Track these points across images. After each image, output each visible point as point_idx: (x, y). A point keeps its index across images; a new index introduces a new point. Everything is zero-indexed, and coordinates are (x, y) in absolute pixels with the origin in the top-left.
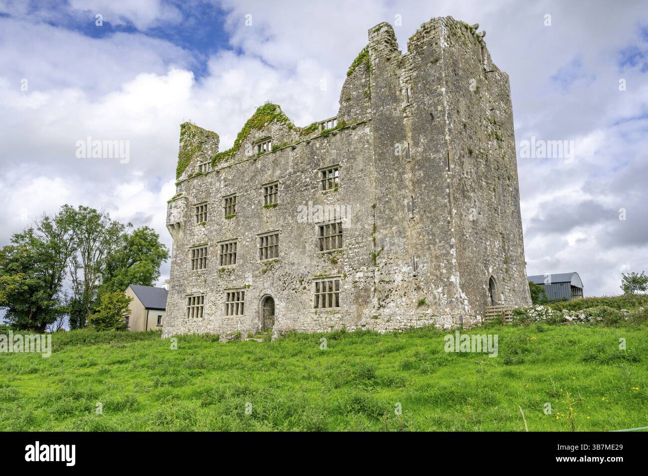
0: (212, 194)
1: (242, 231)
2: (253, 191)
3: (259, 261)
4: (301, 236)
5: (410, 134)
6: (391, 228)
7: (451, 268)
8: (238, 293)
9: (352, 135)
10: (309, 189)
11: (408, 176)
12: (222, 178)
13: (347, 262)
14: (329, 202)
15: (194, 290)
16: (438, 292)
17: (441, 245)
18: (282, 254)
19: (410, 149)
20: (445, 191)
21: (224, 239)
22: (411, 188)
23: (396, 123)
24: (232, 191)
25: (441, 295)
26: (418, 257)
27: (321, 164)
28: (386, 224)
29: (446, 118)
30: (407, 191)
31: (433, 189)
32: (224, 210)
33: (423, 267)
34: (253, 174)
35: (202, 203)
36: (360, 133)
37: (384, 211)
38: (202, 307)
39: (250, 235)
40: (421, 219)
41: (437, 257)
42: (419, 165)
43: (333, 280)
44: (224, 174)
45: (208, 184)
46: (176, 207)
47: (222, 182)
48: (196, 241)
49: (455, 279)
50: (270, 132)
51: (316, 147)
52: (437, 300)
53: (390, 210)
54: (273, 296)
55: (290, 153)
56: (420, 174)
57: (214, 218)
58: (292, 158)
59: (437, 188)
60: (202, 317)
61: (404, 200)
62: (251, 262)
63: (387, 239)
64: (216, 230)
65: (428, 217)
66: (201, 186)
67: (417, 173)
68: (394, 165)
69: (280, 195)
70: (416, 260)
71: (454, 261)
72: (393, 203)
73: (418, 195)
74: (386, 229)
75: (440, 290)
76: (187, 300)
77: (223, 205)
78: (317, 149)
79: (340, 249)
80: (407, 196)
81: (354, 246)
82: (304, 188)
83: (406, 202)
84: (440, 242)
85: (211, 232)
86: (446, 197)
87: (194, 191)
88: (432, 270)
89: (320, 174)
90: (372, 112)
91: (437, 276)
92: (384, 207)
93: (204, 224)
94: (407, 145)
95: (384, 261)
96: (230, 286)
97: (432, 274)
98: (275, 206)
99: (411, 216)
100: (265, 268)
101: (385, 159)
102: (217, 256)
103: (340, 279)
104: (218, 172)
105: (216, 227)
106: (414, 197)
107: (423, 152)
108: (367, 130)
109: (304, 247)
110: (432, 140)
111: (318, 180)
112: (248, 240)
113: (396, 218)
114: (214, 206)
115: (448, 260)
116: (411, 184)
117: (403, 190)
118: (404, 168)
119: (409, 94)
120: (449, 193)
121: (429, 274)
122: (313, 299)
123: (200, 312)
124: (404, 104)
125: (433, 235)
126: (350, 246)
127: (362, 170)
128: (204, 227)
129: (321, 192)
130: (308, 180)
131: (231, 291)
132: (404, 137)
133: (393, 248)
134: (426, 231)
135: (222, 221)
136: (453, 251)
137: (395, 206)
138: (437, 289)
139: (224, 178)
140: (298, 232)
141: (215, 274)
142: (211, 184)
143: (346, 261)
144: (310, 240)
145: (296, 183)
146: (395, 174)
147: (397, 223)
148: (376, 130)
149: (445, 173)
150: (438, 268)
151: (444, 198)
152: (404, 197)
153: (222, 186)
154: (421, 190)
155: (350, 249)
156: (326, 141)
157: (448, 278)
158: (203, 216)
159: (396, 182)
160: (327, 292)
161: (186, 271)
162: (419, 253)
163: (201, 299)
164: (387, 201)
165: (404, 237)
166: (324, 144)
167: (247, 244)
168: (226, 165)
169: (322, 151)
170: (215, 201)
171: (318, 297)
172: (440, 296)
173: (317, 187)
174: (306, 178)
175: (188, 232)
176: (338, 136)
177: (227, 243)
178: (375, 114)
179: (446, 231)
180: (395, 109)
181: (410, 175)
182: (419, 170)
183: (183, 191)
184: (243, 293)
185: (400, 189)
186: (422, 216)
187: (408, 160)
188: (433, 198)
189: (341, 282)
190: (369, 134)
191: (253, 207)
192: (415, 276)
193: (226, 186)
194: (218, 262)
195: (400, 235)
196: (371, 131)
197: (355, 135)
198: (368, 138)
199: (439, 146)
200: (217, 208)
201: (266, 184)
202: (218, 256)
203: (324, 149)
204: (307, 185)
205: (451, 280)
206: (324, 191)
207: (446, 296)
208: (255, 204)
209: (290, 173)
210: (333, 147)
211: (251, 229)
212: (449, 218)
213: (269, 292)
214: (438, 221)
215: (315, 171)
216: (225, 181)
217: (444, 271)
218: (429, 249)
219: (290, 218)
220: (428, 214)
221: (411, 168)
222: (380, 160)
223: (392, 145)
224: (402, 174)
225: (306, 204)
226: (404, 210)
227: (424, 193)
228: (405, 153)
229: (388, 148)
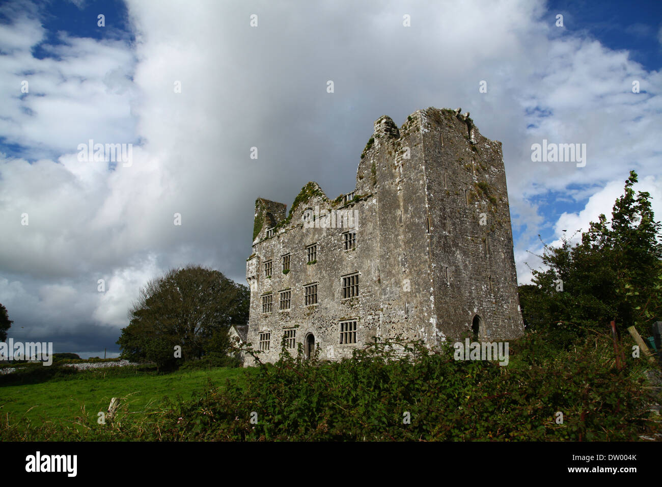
0: (275, 254)
1: (294, 282)
2: (301, 251)
3: (305, 307)
4: (332, 286)
5: (402, 204)
6: (391, 279)
7: (430, 313)
8: (292, 331)
9: (364, 205)
10: (336, 249)
11: (401, 237)
12: (281, 241)
14: (350, 260)
15: (264, 328)
16: (422, 332)
17: (423, 293)
18: (319, 301)
19: (403, 216)
20: (426, 249)
21: (283, 289)
22: (403, 247)
23: (392, 195)
24: (288, 251)
25: (424, 334)
26: (408, 303)
27: (344, 229)
28: (387, 276)
29: (426, 189)
30: (401, 250)
31: (417, 247)
32: (282, 266)
33: (412, 311)
34: (300, 238)
35: (268, 261)
36: (369, 203)
37: (386, 266)
38: (269, 342)
39: (299, 286)
40: (410, 272)
41: (421, 303)
42: (408, 229)
43: (353, 321)
44: (282, 238)
45: (272, 246)
46: (252, 264)
47: (281, 244)
48: (265, 290)
49: (433, 321)
50: (311, 204)
53: (390, 265)
54: (314, 334)
56: (409, 236)
57: (276, 272)
59: (421, 247)
60: (268, 349)
61: (399, 257)
62: (300, 307)
63: (388, 289)
64: (278, 282)
65: (415, 270)
66: (268, 248)
67: (407, 235)
68: (392, 229)
69: (318, 254)
70: (407, 305)
71: (433, 306)
72: (392, 260)
73: (408, 253)
74: (387, 280)
75: (423, 330)
76: (260, 336)
77: (282, 263)
79: (357, 297)
80: (400, 252)
81: (366, 294)
82: (333, 248)
84: (423, 290)
85: (274, 283)
86: (427, 254)
87: (264, 251)
88: (417, 313)
89: (343, 237)
91: (421, 318)
92: (386, 263)
93: (270, 277)
94: (400, 213)
95: (386, 306)
96: (287, 326)
97: (418, 317)
98: (315, 262)
99: (404, 270)
100: (308, 312)
101: (386, 224)
103: (357, 321)
104: (279, 237)
105: (278, 279)
106: (405, 254)
107: (411, 218)
108: (374, 201)
109: (334, 295)
110: (416, 209)
111: (342, 242)
112: (298, 289)
113: (394, 271)
114: (276, 263)
115: (428, 305)
116: (403, 244)
117: (398, 249)
118: (399, 231)
119: (401, 171)
120: (429, 250)
121: (416, 317)
122: (339, 337)
123: (267, 345)
124: (398, 180)
125: (419, 285)
126: (364, 294)
127: (371, 233)
128: (270, 280)
129: (344, 251)
130: (336, 241)
131: (287, 330)
132: (398, 207)
133: (391, 295)
134: (414, 281)
135: (282, 275)
136: (432, 298)
137: (393, 262)
138: (420, 329)
139: (283, 241)
140: (330, 283)
141: (277, 316)
142: (274, 246)
143: (361, 306)
144: (338, 290)
145: (328, 244)
146: (393, 236)
147: (394, 276)
148: (380, 201)
149: (426, 234)
150: (422, 311)
151: (425, 255)
152: (399, 255)
153: (281, 247)
154: (410, 249)
155: (363, 296)
157: (429, 320)
158: (270, 271)
159: (393, 243)
160: (349, 331)
161: (259, 313)
162: (409, 300)
163: (268, 336)
164: (388, 258)
165: (399, 287)
167: (297, 292)
168: (284, 231)
170: (277, 259)
171: (342, 334)
172: (422, 335)
173: (342, 247)
174: (335, 240)
175: (260, 283)
176: (355, 206)
177: (284, 292)
178: (379, 187)
179: (428, 282)
180: (392, 183)
181: (402, 236)
182: (409, 232)
183: (257, 252)
184: (295, 331)
185: (396, 247)
186: (411, 269)
187: (401, 224)
188: (418, 255)
189: (357, 323)
190: (375, 204)
191: (301, 264)
192: (406, 318)
193: (284, 247)
194: (279, 307)
195: (396, 286)
196: (376, 202)
197: (367, 205)
198: (375, 207)
199: (421, 213)
200: (278, 265)
201: (308, 246)
202: (279, 302)
204: (335, 246)
205: (430, 322)
206: (346, 251)
207: (426, 334)
208: (302, 261)
209: (324, 236)
211: (300, 281)
212: (429, 271)
213: (310, 330)
214: (422, 273)
215: (341, 234)
216: (283, 243)
217: (426, 314)
218: (416, 296)
219: (324, 272)
220: (415, 268)
221: (403, 231)
222: (382, 225)
223: (390, 213)
224: (397, 236)
225: (335, 261)
226: (399, 265)
227: (412, 251)
228: (398, 219)
229: (388, 215)
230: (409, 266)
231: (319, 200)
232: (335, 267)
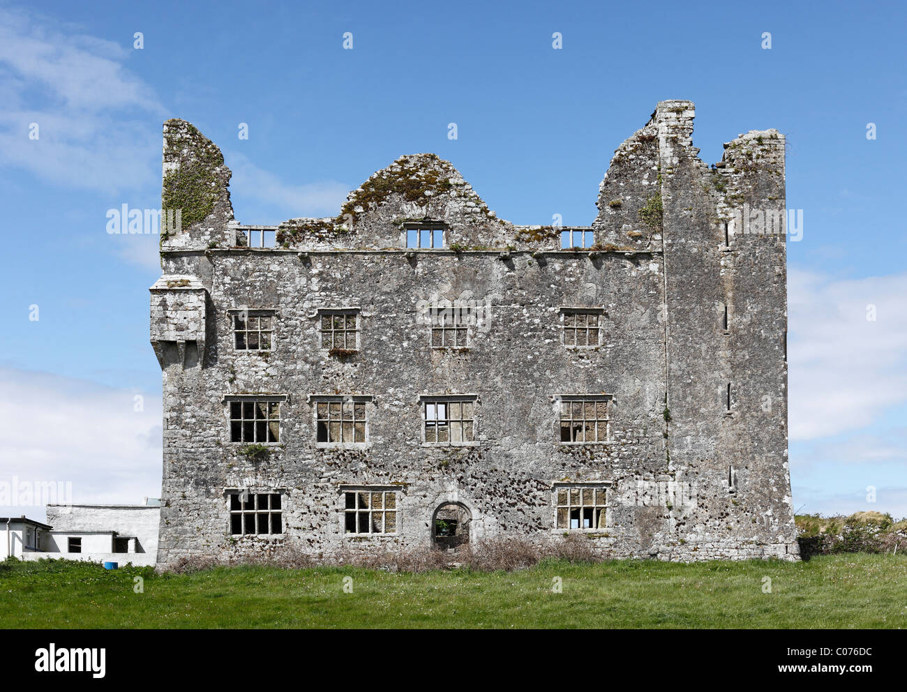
0: (283, 299)
3: (427, 444)
4: (526, 413)
5: (729, 294)
6: (695, 422)
7: (784, 486)
8: (378, 495)
9: (625, 267)
10: (540, 338)
11: (725, 353)
12: (315, 271)
13: (618, 463)
14: (582, 367)
15: (249, 481)
16: (766, 515)
17: (769, 455)
18: (482, 437)
19: (729, 316)
20: (780, 386)
21: (327, 392)
22: (729, 371)
23: (706, 270)
24: (344, 302)
25: (771, 519)
26: (737, 467)
27: (564, 301)
28: (687, 416)
30: (722, 375)
31: (762, 379)
32: (320, 336)
33: (745, 481)
34: (402, 283)
36: (641, 269)
37: (685, 398)
38: (276, 515)
39: (400, 396)
40: (743, 418)
41: (764, 470)
42: (743, 343)
43: (594, 488)
44: (319, 265)
45: (270, 275)
47: (315, 280)
48: (242, 386)
49: (790, 500)
50: (441, 212)
51: (555, 269)
52: (765, 525)
53: (694, 397)
54: (467, 504)
55: (495, 265)
56: (744, 356)
57: (294, 347)
58: (500, 277)
59: (768, 380)
60: (278, 532)
61: (717, 387)
62: (408, 443)
63: (689, 438)
64: (302, 373)
65: (752, 416)
66: (247, 275)
67: (740, 354)
68: (702, 333)
69: (475, 336)
70: (733, 472)
71: (789, 478)
72: (700, 387)
73: (739, 384)
74: (685, 423)
75: (769, 513)
76: (227, 498)
77: (320, 326)
78: (557, 273)
79: (605, 443)
80: (723, 381)
81: (630, 442)
82: (529, 333)
83: (720, 390)
84: (769, 451)
85: (291, 373)
86: (781, 394)
87: (227, 279)
88: (758, 486)
89: (562, 317)
90: (665, 242)
91: (765, 495)
92: (684, 392)
93: (265, 355)
94: (724, 310)
95: (684, 468)
96: (352, 481)
97: (758, 491)
98: (462, 352)
99: (728, 412)
101: (687, 320)
102: (310, 422)
103: (608, 488)
104: (299, 257)
106: (732, 385)
107: (750, 325)
108: (654, 267)
109: (534, 431)
110: (764, 312)
111: (559, 326)
112: (397, 402)
113: (703, 410)
114: (290, 322)
115: (779, 476)
116: (729, 366)
117: (716, 372)
118: (718, 341)
119: (731, 233)
120: (786, 389)
121: (753, 492)
122: (556, 514)
124: (721, 247)
125: (760, 441)
126: (624, 440)
127: (645, 328)
128: (266, 361)
129: (565, 346)
130: (536, 320)
131: (353, 491)
132: (720, 297)
134: (750, 434)
135: (322, 359)
136: (787, 466)
137: (702, 394)
138: (764, 511)
139: (321, 273)
140: (519, 405)
141: (309, 456)
142: (279, 276)
143: (616, 461)
144: (545, 423)
145: (512, 321)
146: (704, 347)
147: (704, 417)
148: (671, 271)
149: (781, 361)
150: (766, 484)
151: (778, 394)
152: (718, 384)
153: (316, 288)
154: (744, 378)
155: (624, 444)
156: (574, 265)
157: (780, 499)
158: (259, 337)
159: (704, 359)
160: (583, 505)
161: (215, 441)
162: (739, 462)
164: (689, 384)
165: (716, 438)
166: (570, 269)
167: (394, 409)
168: (323, 247)
169: (567, 279)
170: (294, 314)
171: (563, 509)
172: (769, 520)
173: (558, 337)
174: (532, 316)
176: (599, 261)
177: (337, 400)
178: (669, 245)
179: (779, 439)
180: (707, 249)
181: (728, 353)
182: (743, 349)
183: (187, 272)
184: (391, 495)
185: (711, 368)
186: (743, 414)
187: (727, 331)
188: (761, 392)
189: (609, 492)
190: (657, 273)
191: (405, 344)
192: (731, 492)
193: (325, 289)
194: (315, 435)
195: (709, 435)
196: (660, 270)
197: (633, 269)
198: (656, 280)
199: (774, 323)
200: (303, 328)
202: (315, 424)
203: (571, 276)
204: (535, 330)
205: (784, 501)
206: (571, 347)
207: (777, 520)
208: (409, 339)
209: (496, 300)
210: (590, 277)
211: (402, 384)
212: (783, 423)
213: (456, 497)
214: (768, 423)
215: (552, 309)
216: (323, 280)
217: (775, 489)
218: (754, 458)
219: (498, 379)
220: (754, 414)
221: (730, 344)
222: (677, 320)
223: (699, 302)
224: (716, 348)
225: (534, 361)
226: (716, 401)
227: (748, 382)
228: (720, 319)
229: (693, 305)
230: (739, 408)
231: (469, 210)
232: (536, 375)
